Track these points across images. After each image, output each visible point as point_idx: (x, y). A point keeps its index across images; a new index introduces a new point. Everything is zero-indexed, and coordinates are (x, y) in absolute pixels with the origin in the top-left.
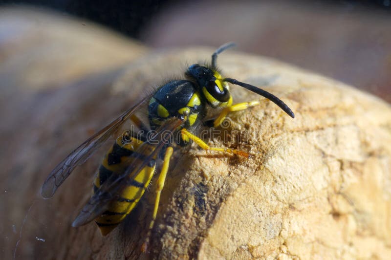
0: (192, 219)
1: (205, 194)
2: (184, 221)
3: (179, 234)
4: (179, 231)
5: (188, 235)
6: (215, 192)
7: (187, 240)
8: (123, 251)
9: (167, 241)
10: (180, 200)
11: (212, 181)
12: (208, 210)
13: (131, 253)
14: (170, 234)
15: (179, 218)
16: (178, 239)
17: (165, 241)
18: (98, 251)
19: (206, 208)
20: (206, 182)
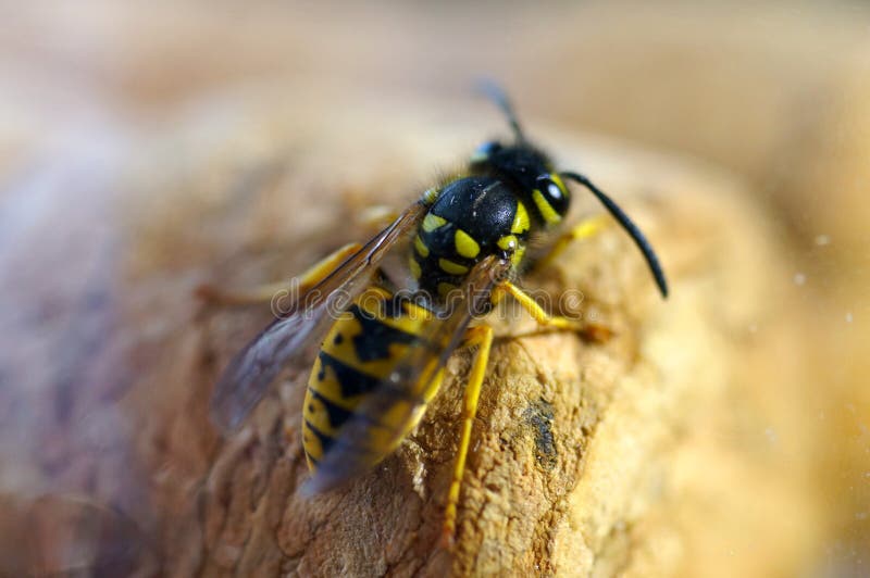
0: (533, 476)
1: (552, 421)
2: (521, 480)
3: (514, 509)
4: (512, 502)
5: (531, 508)
6: (570, 417)
7: (528, 520)
8: (377, 551)
9: (492, 528)
10: (507, 436)
11: (559, 392)
12: (562, 455)
13: (401, 554)
14: (497, 510)
15: (510, 473)
16: (510, 519)
17: (487, 527)
18: (299, 555)
19: (559, 450)
20: (549, 396)
